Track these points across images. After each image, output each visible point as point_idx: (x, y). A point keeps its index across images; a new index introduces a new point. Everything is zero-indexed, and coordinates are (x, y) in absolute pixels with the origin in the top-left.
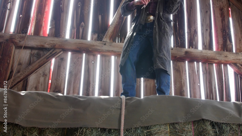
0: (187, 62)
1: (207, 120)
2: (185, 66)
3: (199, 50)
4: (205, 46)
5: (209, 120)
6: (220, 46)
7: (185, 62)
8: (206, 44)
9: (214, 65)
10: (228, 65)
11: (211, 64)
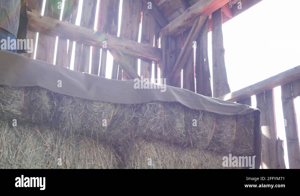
0: (57, 38)
1: (43, 88)
2: (54, 42)
3: (76, 25)
4: (85, 23)
5: (46, 89)
6: (103, 27)
7: (56, 37)
8: (85, 20)
9: (91, 47)
10: (108, 51)
11: (88, 45)
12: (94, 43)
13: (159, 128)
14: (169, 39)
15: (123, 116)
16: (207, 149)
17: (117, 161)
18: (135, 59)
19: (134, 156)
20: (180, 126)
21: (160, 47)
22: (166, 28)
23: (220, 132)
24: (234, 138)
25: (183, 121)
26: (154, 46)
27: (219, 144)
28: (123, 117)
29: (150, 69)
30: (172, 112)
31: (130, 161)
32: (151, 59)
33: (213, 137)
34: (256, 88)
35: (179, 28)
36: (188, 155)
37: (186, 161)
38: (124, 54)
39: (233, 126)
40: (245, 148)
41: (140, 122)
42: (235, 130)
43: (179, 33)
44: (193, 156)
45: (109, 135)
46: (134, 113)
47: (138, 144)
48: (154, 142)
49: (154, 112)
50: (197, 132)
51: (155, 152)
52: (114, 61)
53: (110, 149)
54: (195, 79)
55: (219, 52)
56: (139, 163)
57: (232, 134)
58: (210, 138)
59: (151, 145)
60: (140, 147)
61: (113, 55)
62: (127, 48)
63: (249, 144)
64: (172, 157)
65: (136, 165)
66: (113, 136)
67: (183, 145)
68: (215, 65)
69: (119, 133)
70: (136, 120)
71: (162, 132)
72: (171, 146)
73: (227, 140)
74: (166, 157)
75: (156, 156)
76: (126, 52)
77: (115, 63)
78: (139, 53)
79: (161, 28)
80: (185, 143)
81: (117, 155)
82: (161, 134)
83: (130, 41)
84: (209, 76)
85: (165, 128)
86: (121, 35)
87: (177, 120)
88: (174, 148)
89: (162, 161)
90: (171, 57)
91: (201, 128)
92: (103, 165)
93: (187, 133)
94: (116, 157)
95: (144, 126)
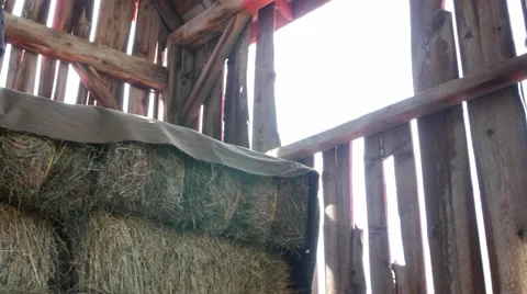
3: (14, 16)
4: (30, 13)
6: (63, 22)
8: (34, 8)
9: (40, 57)
10: (70, 66)
11: (33, 52)
12: (44, 49)
13: (136, 191)
14: (183, 52)
15: (71, 167)
16: (223, 235)
17: (58, 249)
18: (120, 82)
19: (88, 241)
20: (174, 190)
21: (165, 64)
22: (178, 31)
23: (247, 207)
24: (272, 218)
25: (182, 182)
26: (155, 62)
27: (245, 227)
28: (70, 169)
29: (145, 102)
30: (161, 167)
31: (82, 249)
32: (149, 84)
33: (235, 214)
34: (323, 139)
35: (200, 32)
36: (189, 244)
37: (185, 254)
38: (99, 72)
39: (271, 198)
40: (291, 236)
41: (101, 181)
42: (274, 205)
43: (201, 42)
44: (198, 246)
45: (43, 199)
46: (91, 164)
47: (98, 221)
48: (127, 218)
49: (129, 163)
50: (204, 202)
51: (128, 236)
52: (82, 85)
53: (46, 227)
54: (223, 123)
55: (266, 77)
56: (98, 253)
57: (270, 211)
58: (228, 215)
59: (123, 222)
60: (101, 226)
61: (79, 73)
62: (104, 62)
63: (298, 230)
64: (160, 245)
65: (92, 256)
66: (51, 202)
67: (179, 226)
68: (258, 100)
69: (60, 197)
70: (94, 175)
71: (141, 199)
72: (159, 226)
73: (259, 220)
74: (147, 246)
75: (130, 243)
76: (104, 69)
77: (83, 89)
78: (127, 72)
79: (170, 31)
80: (182, 222)
81: (59, 239)
82: (138, 203)
83: (112, 51)
84: (247, 118)
85: (147, 193)
86: (96, 39)
87: (170, 181)
88: (164, 230)
89: (141, 252)
90: (184, 83)
91: (212, 197)
92: (30, 255)
93: (186, 205)
94: (56, 241)
95: (108, 187)
